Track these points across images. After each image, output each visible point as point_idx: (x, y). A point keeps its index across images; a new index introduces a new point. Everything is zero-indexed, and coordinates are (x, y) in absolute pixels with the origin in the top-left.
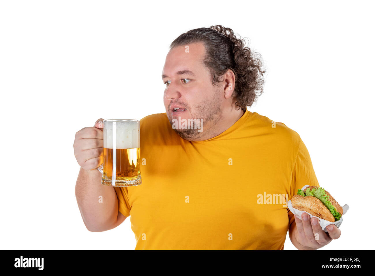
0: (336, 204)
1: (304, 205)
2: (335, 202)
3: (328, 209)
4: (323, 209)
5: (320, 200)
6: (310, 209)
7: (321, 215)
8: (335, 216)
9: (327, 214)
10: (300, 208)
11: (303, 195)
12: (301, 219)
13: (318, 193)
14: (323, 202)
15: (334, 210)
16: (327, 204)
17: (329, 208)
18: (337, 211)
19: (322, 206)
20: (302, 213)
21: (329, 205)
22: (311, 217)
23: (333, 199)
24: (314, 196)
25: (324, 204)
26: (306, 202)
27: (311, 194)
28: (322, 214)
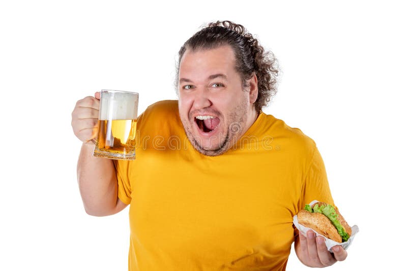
0: (345, 223)
1: (310, 221)
2: (344, 221)
3: (336, 229)
4: (330, 228)
5: (328, 218)
6: (317, 227)
7: (327, 234)
8: (342, 237)
9: (335, 233)
10: (306, 224)
11: (311, 211)
12: (306, 236)
13: (327, 210)
14: (331, 221)
15: (342, 230)
16: (335, 223)
17: (337, 227)
18: (345, 232)
19: (330, 225)
20: (308, 230)
21: (337, 224)
22: (317, 235)
23: (342, 218)
24: (323, 214)
25: (332, 223)
26: (313, 219)
27: (319, 211)
28: (329, 234)
